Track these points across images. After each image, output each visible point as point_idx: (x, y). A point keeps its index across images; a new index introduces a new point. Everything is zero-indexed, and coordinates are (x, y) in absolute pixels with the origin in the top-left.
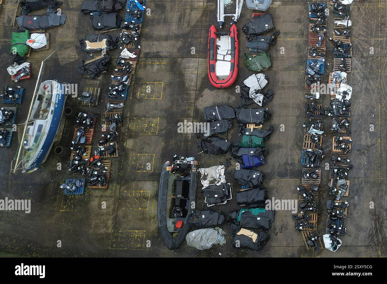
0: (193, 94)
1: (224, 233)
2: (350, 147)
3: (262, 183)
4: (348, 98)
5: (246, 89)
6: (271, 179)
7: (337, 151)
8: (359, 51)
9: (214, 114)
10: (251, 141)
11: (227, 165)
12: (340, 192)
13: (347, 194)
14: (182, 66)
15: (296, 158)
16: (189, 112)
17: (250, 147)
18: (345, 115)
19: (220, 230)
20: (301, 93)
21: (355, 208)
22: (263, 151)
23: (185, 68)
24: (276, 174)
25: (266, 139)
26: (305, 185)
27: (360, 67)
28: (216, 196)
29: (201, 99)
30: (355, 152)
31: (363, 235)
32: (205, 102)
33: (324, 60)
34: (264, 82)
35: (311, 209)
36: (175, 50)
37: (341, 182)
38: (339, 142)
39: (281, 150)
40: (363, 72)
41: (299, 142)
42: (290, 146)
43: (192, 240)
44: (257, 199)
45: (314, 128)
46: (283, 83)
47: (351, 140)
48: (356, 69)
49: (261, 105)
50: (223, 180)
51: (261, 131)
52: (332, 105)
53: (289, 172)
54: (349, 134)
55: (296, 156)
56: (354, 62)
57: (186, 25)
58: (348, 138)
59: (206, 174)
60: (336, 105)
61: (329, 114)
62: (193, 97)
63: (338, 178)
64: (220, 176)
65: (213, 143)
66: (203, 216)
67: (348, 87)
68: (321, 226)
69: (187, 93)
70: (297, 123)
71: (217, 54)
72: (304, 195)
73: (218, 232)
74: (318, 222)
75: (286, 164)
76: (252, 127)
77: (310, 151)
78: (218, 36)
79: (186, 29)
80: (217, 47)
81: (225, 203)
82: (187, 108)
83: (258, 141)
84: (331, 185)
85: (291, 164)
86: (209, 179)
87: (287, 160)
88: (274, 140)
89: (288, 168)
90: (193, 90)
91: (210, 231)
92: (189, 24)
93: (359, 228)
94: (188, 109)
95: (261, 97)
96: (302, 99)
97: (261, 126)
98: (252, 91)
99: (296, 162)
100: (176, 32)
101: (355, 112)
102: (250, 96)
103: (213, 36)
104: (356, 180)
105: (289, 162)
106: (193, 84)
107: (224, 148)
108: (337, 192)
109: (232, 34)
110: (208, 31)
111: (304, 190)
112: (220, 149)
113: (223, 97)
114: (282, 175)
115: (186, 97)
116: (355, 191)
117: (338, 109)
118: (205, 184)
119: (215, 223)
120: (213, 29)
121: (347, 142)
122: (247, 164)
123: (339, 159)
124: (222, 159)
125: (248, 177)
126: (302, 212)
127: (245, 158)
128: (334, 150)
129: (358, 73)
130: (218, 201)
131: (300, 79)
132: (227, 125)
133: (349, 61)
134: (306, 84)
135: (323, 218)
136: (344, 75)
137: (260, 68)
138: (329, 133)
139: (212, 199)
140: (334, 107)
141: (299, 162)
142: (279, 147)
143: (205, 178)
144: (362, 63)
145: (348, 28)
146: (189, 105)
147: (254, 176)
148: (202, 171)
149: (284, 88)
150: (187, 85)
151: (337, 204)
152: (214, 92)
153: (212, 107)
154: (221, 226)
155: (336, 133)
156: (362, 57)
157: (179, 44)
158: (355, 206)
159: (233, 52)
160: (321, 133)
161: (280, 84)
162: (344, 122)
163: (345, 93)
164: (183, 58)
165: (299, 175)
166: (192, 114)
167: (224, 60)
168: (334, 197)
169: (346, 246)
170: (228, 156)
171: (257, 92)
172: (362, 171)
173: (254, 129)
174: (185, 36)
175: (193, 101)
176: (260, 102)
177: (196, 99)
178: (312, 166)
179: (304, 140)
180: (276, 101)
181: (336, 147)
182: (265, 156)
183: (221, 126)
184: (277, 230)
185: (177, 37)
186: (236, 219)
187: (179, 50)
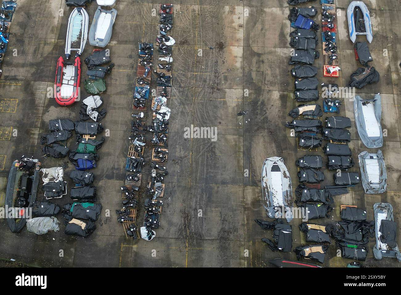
0: (41, 109)
1: (58, 222)
2: (167, 157)
3: (92, 182)
4: (167, 118)
5: (84, 107)
6: (100, 180)
7: (156, 160)
8: (178, 82)
9: (57, 125)
10: (86, 148)
11: (65, 167)
12: (156, 192)
13: (162, 195)
14: (34, 87)
15: (122, 164)
16: (37, 124)
17: (84, 153)
18: (164, 131)
19: (55, 219)
20: (129, 113)
21: (168, 207)
22: (95, 157)
23: (36, 89)
24: (105, 176)
25: (99, 147)
26: (128, 186)
27: (178, 94)
28: (54, 190)
29: (47, 113)
30: (171, 161)
31: (173, 229)
32: (51, 116)
33: (149, 88)
34: (99, 103)
35: (132, 205)
36: (29, 75)
37: (158, 184)
38: (158, 152)
39: (109, 157)
40: (180, 99)
41: (125, 152)
42: (117, 154)
43: (31, 225)
44: (87, 195)
45: (137, 140)
46: (115, 104)
47: (167, 152)
48: (175, 96)
49: (95, 120)
50: (61, 179)
51: (94, 141)
52: (153, 123)
53: (115, 175)
54: (166, 146)
55: (122, 163)
56: (173, 90)
57: (39, 56)
58: (165, 150)
59: (47, 173)
60: (156, 123)
61: (151, 130)
62: (41, 111)
63: (155, 182)
64: (58, 175)
65: (55, 148)
66: (42, 206)
67: (168, 109)
68: (139, 220)
69: (36, 109)
70: (124, 136)
71: (62, 79)
72: (127, 194)
73: (54, 221)
74: (137, 217)
75: (113, 168)
76: (87, 137)
77: (133, 159)
78: (65, 65)
79: (39, 59)
80: (63, 74)
81: (61, 197)
82: (35, 120)
83: (91, 148)
84: (149, 186)
85: (117, 169)
86: (49, 177)
87: (114, 165)
88: (105, 149)
89: (115, 172)
90: (42, 106)
91: (48, 219)
92: (42, 55)
93: (170, 223)
94: (37, 121)
95: (96, 114)
96: (130, 117)
97: (95, 137)
98: (89, 108)
99: (122, 167)
100: (31, 61)
101: (171, 130)
102: (87, 113)
103: (60, 64)
104: (170, 185)
105: (116, 167)
106: (42, 102)
107: (64, 153)
108: (154, 192)
109: (76, 64)
110: (57, 61)
111: (126, 189)
112: (60, 153)
113: (65, 113)
114: (110, 177)
115: (35, 111)
116: (169, 193)
117: (158, 126)
118: (46, 181)
119: (52, 213)
120: (61, 60)
121: (164, 153)
122: (81, 167)
123: (157, 166)
124: (61, 162)
125: (81, 176)
126: (124, 208)
127: (80, 162)
128: (153, 159)
129: (176, 99)
130: (56, 195)
131: (129, 102)
132: (67, 134)
133: (169, 89)
134: (133, 105)
135: (141, 214)
136: (164, 99)
137: (96, 91)
138: (150, 145)
139: (50, 193)
140: (155, 124)
141: (124, 167)
142: (109, 154)
143: (46, 176)
144: (179, 92)
145: (169, 64)
146: (37, 119)
147: (87, 176)
148: (44, 170)
149: (115, 108)
150: (37, 102)
151: (153, 202)
152: (58, 109)
153: (56, 120)
154: (56, 215)
155: (156, 145)
156: (180, 86)
157: (33, 70)
158: (168, 205)
159: (76, 78)
160: (143, 144)
161: (112, 105)
162: (163, 137)
163: (165, 114)
164: (35, 81)
165: (123, 177)
166: (39, 125)
167: (68, 84)
168: (151, 197)
169: (159, 238)
170: (66, 159)
171: (93, 110)
172: (176, 177)
173: (89, 139)
174: (38, 65)
175: (41, 115)
176: (95, 118)
177: (44, 113)
178: (135, 170)
179: (129, 149)
180: (108, 118)
181: (155, 157)
182: (96, 161)
183: (62, 135)
184: (103, 222)
185: (32, 65)
186: (69, 210)
187: (33, 74)
